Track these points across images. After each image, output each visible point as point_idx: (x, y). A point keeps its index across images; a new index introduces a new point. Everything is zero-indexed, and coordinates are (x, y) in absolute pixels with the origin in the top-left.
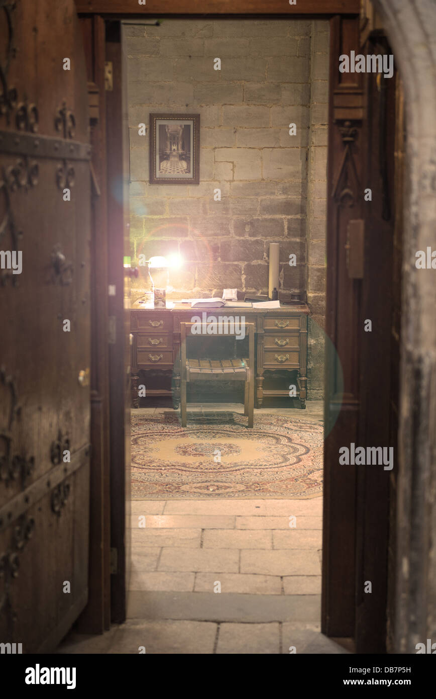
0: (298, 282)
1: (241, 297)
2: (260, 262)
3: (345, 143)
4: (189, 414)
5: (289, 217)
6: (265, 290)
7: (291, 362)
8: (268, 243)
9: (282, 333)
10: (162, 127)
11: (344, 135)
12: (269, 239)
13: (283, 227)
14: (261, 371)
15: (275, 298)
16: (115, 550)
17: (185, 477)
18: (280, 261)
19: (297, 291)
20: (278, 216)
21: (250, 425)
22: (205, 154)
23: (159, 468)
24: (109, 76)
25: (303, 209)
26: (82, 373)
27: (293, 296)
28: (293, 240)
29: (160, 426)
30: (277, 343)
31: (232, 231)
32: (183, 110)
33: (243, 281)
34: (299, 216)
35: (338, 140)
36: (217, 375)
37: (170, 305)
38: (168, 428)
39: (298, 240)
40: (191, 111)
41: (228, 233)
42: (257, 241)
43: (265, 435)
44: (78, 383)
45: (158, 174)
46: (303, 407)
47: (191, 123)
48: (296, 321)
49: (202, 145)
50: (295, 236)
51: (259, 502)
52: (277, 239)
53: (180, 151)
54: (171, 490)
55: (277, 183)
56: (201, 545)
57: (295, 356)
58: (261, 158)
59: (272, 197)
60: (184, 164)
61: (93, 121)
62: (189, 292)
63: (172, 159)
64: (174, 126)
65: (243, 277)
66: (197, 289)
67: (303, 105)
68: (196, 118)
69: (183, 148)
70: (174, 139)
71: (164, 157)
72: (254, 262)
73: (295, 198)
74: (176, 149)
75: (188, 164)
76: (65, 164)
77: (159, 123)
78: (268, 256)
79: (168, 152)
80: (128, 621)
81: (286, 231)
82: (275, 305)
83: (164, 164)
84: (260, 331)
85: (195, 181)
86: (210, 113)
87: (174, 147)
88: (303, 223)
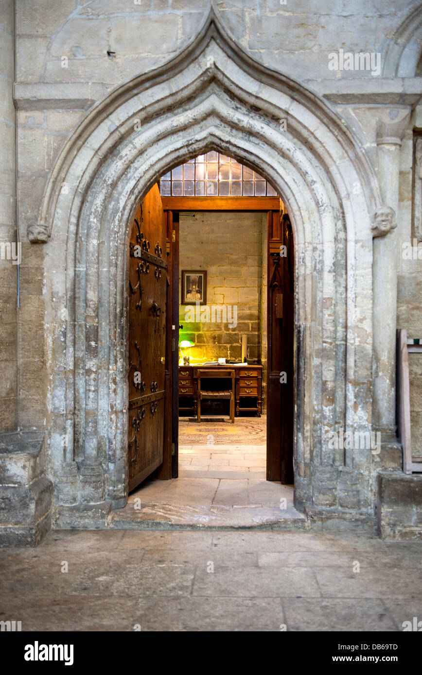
0: (257, 354)
1: (227, 362)
2: (237, 344)
3: (274, 263)
4: (201, 419)
5: (252, 322)
6: (240, 359)
7: (254, 393)
8: (241, 335)
9: (249, 378)
10: (188, 277)
11: (274, 260)
12: (242, 333)
13: (249, 327)
14: (238, 397)
15: (245, 362)
16: (173, 444)
17: (201, 438)
18: (248, 344)
19: (256, 359)
20: (246, 321)
21: (233, 422)
22: (209, 290)
23: (188, 435)
24: (174, 236)
25: (259, 318)
26: (162, 358)
27: (254, 361)
28: (254, 333)
29: (187, 423)
30: (246, 383)
31: (223, 329)
32: (198, 268)
33: (229, 354)
34: (257, 321)
35: (271, 261)
36: (216, 396)
37: (192, 365)
38: (190, 423)
39: (257, 333)
40: (202, 269)
41: (221, 330)
42: (236, 334)
43: (238, 426)
44: (160, 361)
45: (186, 300)
46: (260, 416)
47: (202, 275)
48: (256, 372)
49: (208, 286)
50: (255, 331)
51: (238, 446)
52: (246, 333)
53: (197, 289)
54: (193, 442)
55: (246, 305)
56: (211, 458)
57: (256, 390)
58: (238, 292)
59: (243, 312)
60: (199, 295)
61: (168, 254)
62: (201, 360)
63: (193, 293)
64: (193, 276)
65: (229, 352)
66: (205, 358)
67: (258, 266)
68: (205, 272)
69: (198, 287)
70: (194, 283)
71: (189, 292)
72: (234, 345)
73: (255, 312)
74: (195, 288)
75: (201, 295)
76: (158, 268)
77: (186, 275)
78: (241, 341)
79: (191, 289)
80: (179, 478)
81: (250, 329)
82: (246, 364)
83: (189, 295)
84: (238, 377)
85: (204, 303)
86: (212, 270)
87: (194, 287)
88: (259, 324)
